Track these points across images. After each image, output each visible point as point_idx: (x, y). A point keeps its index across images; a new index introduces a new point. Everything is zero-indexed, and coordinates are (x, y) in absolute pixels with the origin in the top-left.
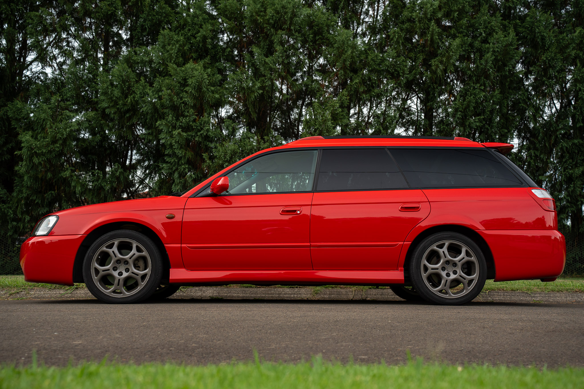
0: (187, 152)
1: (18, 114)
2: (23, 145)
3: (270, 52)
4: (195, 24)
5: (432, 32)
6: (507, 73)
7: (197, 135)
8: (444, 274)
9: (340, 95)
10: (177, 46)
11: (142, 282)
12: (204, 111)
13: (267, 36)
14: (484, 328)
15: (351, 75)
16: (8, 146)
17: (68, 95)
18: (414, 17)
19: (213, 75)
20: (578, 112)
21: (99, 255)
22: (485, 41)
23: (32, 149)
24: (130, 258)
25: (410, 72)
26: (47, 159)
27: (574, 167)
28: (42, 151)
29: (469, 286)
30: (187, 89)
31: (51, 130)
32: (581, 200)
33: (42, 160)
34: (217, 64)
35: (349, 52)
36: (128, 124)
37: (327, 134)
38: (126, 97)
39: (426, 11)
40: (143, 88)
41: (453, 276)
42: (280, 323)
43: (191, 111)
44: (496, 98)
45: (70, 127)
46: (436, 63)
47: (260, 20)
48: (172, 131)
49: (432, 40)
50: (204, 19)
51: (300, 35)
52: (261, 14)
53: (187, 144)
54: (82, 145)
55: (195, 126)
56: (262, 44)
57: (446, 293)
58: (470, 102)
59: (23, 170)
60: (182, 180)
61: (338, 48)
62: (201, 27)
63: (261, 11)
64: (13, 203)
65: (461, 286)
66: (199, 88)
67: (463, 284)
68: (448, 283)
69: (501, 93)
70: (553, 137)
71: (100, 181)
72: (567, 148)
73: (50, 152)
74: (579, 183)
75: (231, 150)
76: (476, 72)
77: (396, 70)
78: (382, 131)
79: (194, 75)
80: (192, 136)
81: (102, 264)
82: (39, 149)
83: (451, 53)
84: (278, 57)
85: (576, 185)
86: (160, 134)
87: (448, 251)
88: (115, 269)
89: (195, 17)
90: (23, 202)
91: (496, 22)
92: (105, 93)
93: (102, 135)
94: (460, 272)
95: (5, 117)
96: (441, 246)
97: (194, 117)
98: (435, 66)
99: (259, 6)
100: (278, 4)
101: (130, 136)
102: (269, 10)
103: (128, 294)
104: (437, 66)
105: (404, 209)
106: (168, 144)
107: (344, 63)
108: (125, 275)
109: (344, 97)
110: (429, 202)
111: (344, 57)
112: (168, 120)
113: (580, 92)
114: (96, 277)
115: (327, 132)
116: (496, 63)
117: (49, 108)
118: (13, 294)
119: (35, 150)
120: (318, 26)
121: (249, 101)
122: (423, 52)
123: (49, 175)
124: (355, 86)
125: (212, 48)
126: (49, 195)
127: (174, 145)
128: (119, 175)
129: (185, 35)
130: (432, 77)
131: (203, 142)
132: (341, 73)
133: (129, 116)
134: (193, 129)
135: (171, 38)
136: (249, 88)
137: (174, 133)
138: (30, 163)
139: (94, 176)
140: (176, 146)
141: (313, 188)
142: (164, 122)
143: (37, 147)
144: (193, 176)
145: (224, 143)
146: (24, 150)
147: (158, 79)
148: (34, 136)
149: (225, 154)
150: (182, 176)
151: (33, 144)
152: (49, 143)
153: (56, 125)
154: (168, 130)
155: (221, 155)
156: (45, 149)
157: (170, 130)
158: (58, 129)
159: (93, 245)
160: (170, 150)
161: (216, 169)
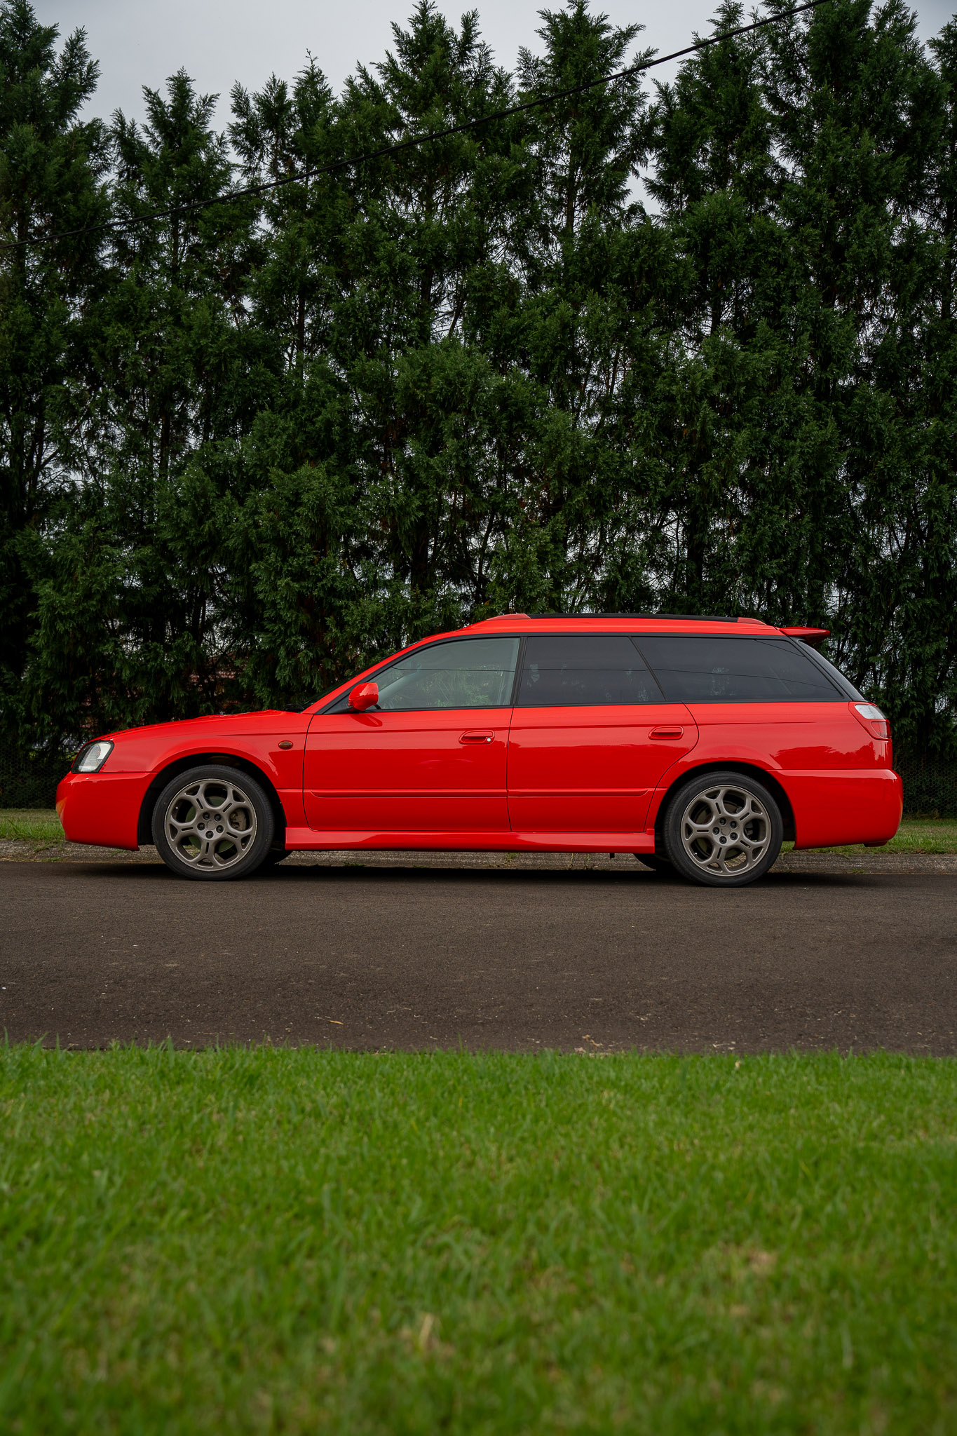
0: (300, 615)
1: (30, 551)
2: (40, 602)
3: (434, 447)
4: (314, 400)
5: (704, 418)
6: (824, 489)
7: (316, 588)
8: (716, 838)
9: (552, 521)
10: (285, 437)
11: (244, 847)
12: (327, 546)
13: (432, 422)
14: (775, 938)
15: (571, 488)
16: (16, 601)
17: (109, 520)
18: (674, 393)
19: (343, 486)
22: (788, 436)
23: (55, 609)
24: (224, 811)
26: (77, 624)
27: (923, 642)
28: (70, 612)
29: (754, 857)
30: (300, 510)
31: (83, 578)
33: (70, 627)
34: (349, 467)
35: (569, 451)
38: (201, 522)
39: (693, 384)
40: (229, 507)
41: (730, 842)
42: (465, 930)
43: (308, 546)
45: (113, 573)
46: (710, 470)
47: (420, 394)
48: (275, 579)
49: (703, 430)
50: (328, 392)
51: (487, 421)
52: (423, 384)
53: (301, 602)
55: (313, 572)
56: (423, 434)
57: (719, 868)
58: (763, 534)
59: (41, 642)
60: (293, 661)
61: (549, 443)
62: (323, 404)
63: (422, 381)
64: (25, 695)
65: (742, 857)
66: (320, 510)
67: (746, 854)
68: (723, 853)
69: (813, 520)
70: (894, 594)
73: (82, 613)
75: (372, 613)
77: (643, 480)
78: (621, 581)
79: (312, 487)
80: (308, 588)
81: (181, 819)
82: (65, 608)
83: (734, 454)
84: (450, 456)
86: (255, 584)
87: (724, 804)
88: (201, 827)
89: (314, 389)
90: (40, 693)
91: (805, 403)
92: (166, 517)
93: (161, 583)
94: (741, 836)
95: (11, 555)
96: (713, 795)
97: (311, 556)
98: (707, 475)
99: (418, 371)
100: (451, 369)
102: (435, 380)
103: (221, 866)
104: (711, 474)
105: (656, 736)
106: (268, 602)
107: (559, 468)
108: (217, 836)
110: (697, 725)
111: (559, 458)
112: (269, 562)
114: (172, 838)
115: (530, 583)
116: (805, 472)
117: (80, 542)
119: (59, 610)
120: (516, 405)
121: (400, 531)
122: (687, 450)
123: (80, 651)
125: (340, 441)
126: (81, 682)
127: (278, 603)
129: (297, 419)
131: (326, 599)
134: (309, 577)
135: (274, 425)
136: (401, 508)
137: (279, 583)
138: (51, 631)
139: (150, 651)
140: (282, 605)
141: (512, 701)
142: (262, 565)
143: (62, 605)
144: (311, 654)
145: (361, 600)
146: (42, 610)
147: (252, 493)
148: (57, 588)
149: (361, 619)
150: (291, 653)
151: (55, 601)
152: (81, 598)
153: (91, 570)
154: (270, 578)
155: (356, 620)
156: (74, 608)
157: (272, 578)
158: (95, 576)
159: (167, 789)
160: (272, 612)
161: (347, 643)
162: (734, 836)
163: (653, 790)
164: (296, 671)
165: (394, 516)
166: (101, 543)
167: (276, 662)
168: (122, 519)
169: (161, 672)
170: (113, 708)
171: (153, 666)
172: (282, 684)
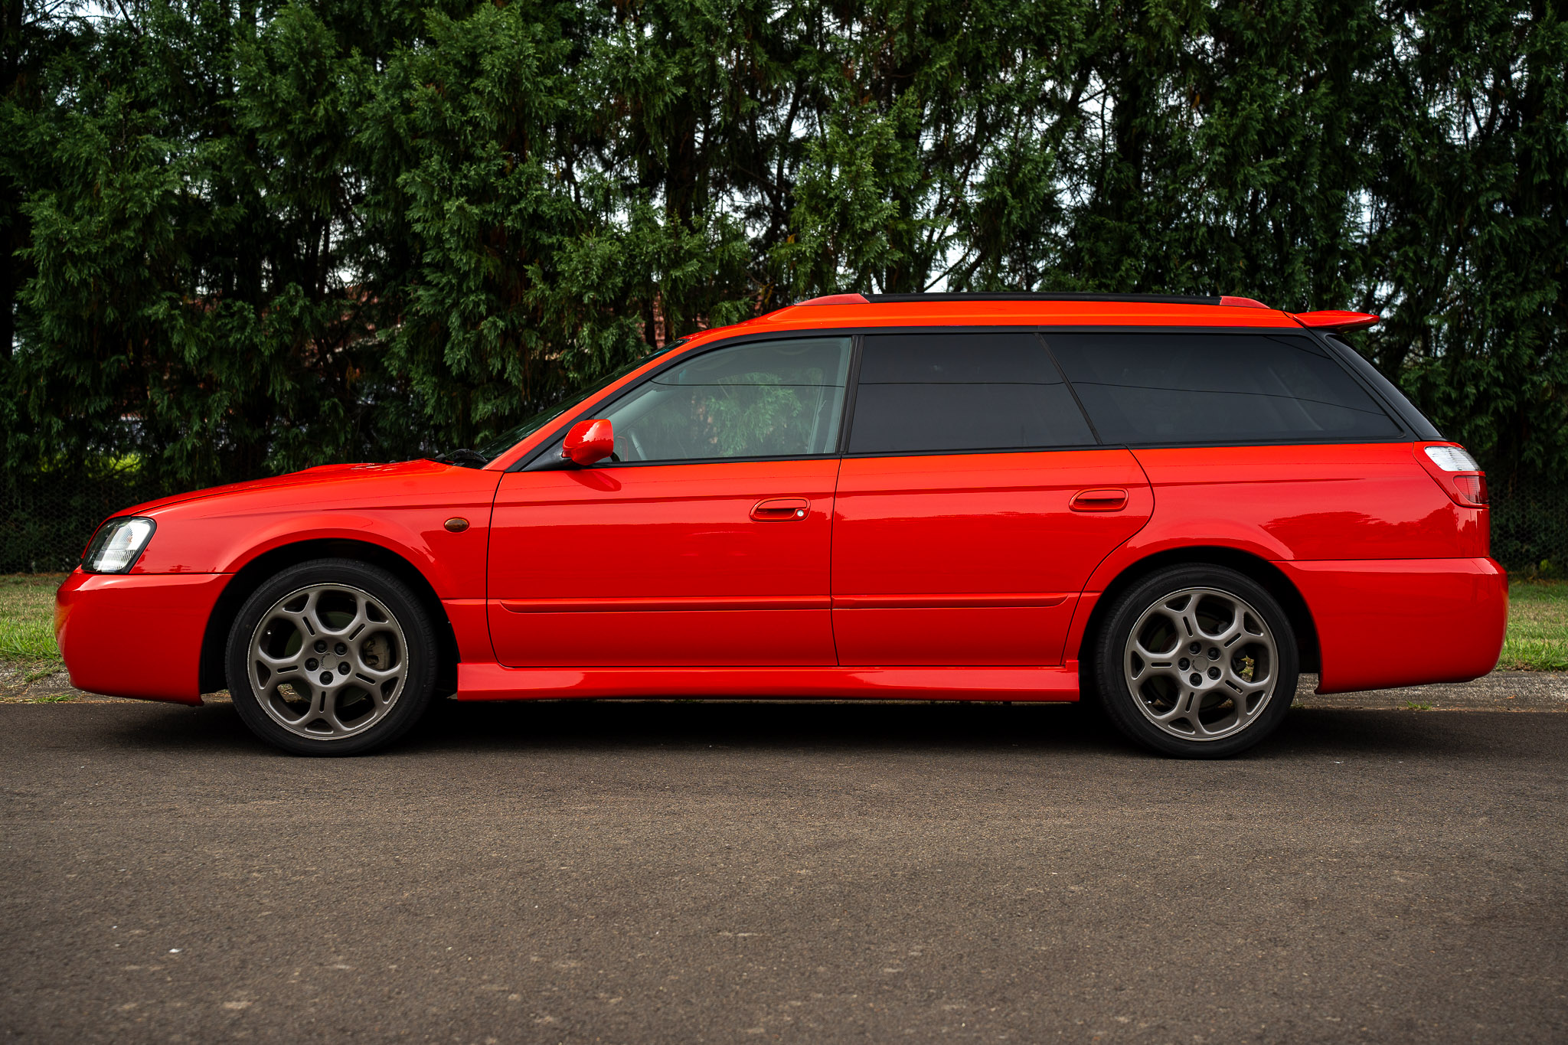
0: (483, 259)
1: (14, 140)
2: (34, 232)
6: (1354, 37)
7: (510, 214)
8: (1185, 677)
9: (899, 104)
11: (386, 698)
12: (527, 144)
15: (929, 44)
17: (152, 90)
19: (551, 40)
20: (1538, 142)
21: (268, 628)
23: (62, 243)
24: (351, 637)
25: (1089, 33)
26: (103, 270)
27: (1518, 291)
28: (89, 250)
29: (1250, 708)
30: (480, 83)
31: (109, 192)
33: (90, 275)
36: (320, 174)
37: (862, 214)
38: (312, 100)
40: (359, 76)
41: (1208, 684)
43: (494, 145)
44: (1320, 106)
45: (162, 184)
48: (441, 199)
53: (485, 236)
54: (196, 232)
55: (503, 187)
57: (1190, 727)
58: (1249, 117)
59: (38, 300)
60: (471, 335)
64: (17, 383)
66: (512, 83)
67: (1236, 703)
68: (1196, 702)
70: (1469, 210)
71: (248, 330)
72: (1502, 239)
73: (111, 251)
74: (1530, 334)
75: (602, 258)
76: (1269, 34)
77: (1049, 30)
78: (1010, 201)
79: (498, 44)
80: (496, 214)
81: (277, 651)
82: (79, 242)
85: (1520, 341)
86: (408, 206)
87: (1197, 615)
88: (312, 665)
90: (42, 381)
92: (254, 88)
93: (248, 202)
94: (1227, 673)
96: (1179, 604)
97: (500, 161)
98: (1158, 19)
101: (326, 208)
103: (348, 731)
104: (1164, 19)
105: (1083, 504)
106: (430, 237)
107: (909, 13)
108: (339, 680)
109: (908, 109)
110: (1151, 485)
112: (431, 170)
113: (1548, 90)
114: (262, 685)
115: (862, 209)
116: (1323, 9)
117: (101, 128)
118: (36, 678)
119: (69, 246)
121: (649, 117)
123: (111, 314)
124: (940, 78)
126: (114, 364)
127: (447, 239)
128: (301, 313)
130: (1148, 48)
131: (527, 232)
132: (902, 40)
133: (323, 153)
134: (498, 197)
136: (648, 79)
137: (447, 206)
138: (56, 281)
139: (232, 315)
140: (452, 243)
141: (839, 446)
142: (417, 175)
143: (73, 238)
144: (501, 324)
145: (583, 237)
146: (39, 247)
147: (398, 53)
148: (65, 207)
149: (585, 268)
150: (470, 321)
151: (62, 229)
152: (107, 226)
153: (123, 179)
154: (431, 198)
155: (576, 269)
156: (96, 243)
157: (436, 198)
158: (130, 188)
159: (252, 601)
160: (437, 253)
161: (563, 307)
162: (1214, 673)
163: (1077, 595)
164: (478, 352)
165: (637, 93)
166: (139, 130)
167: (446, 335)
168: (176, 89)
169: (252, 350)
170: (169, 407)
171: (238, 340)
172: (455, 371)
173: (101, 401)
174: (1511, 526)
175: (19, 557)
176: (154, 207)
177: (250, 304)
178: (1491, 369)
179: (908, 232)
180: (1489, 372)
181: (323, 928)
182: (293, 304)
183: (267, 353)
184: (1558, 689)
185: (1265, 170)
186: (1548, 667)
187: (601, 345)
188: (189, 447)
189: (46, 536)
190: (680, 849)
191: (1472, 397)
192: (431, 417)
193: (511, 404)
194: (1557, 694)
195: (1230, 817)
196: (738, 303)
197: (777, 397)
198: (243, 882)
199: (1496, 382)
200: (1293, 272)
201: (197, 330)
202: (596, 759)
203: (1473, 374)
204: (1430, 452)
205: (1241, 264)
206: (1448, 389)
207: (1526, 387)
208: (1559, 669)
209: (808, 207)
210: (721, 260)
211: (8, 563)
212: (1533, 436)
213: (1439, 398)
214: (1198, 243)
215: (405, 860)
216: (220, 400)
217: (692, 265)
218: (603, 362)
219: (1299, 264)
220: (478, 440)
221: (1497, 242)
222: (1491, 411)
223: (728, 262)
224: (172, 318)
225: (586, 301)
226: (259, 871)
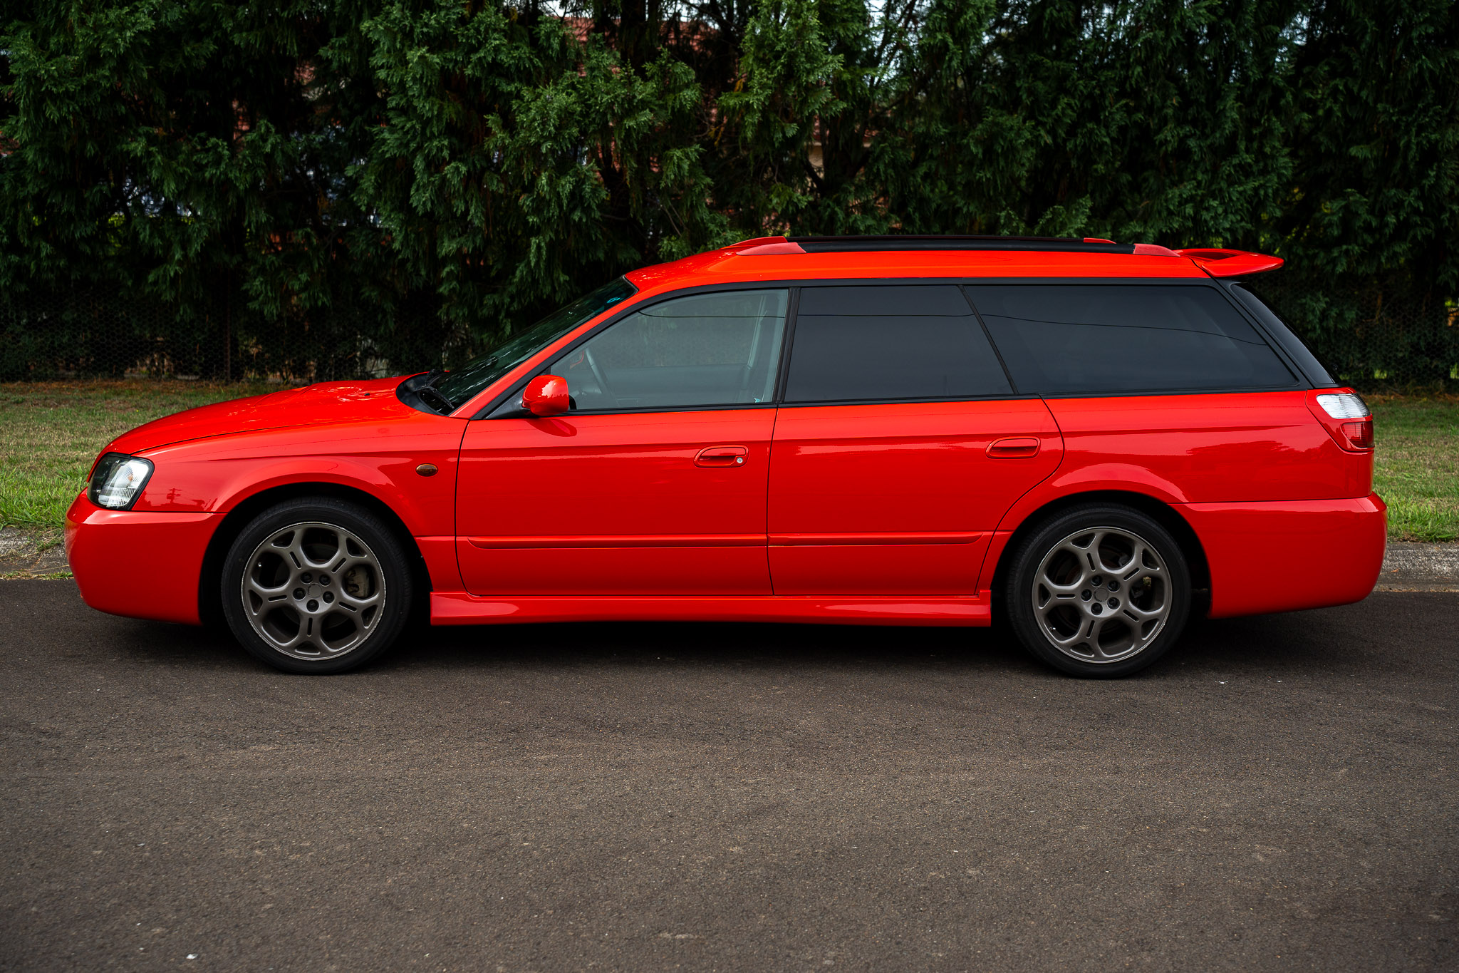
0: (445, 105)
7: (470, 62)
8: (1086, 606)
11: (367, 623)
21: (258, 561)
23: (40, 82)
24: (334, 570)
26: (81, 108)
27: (1443, 123)
28: (67, 89)
29: (1145, 634)
31: (84, 31)
32: (1450, 209)
33: (69, 112)
36: (285, 14)
37: (808, 66)
41: (1107, 613)
48: (403, 48)
53: (447, 83)
54: (168, 69)
55: (463, 36)
57: (1090, 650)
59: (21, 134)
60: (436, 178)
68: (1096, 629)
71: (223, 166)
72: (1431, 72)
73: (89, 88)
75: (559, 109)
80: (456, 62)
81: (268, 582)
82: (57, 81)
87: (1100, 551)
88: (299, 593)
90: (29, 208)
93: (217, 40)
94: (1126, 603)
96: (1084, 541)
97: (462, 10)
101: (292, 46)
103: (334, 652)
105: (999, 452)
106: (394, 84)
108: (324, 607)
110: (1061, 434)
112: (393, 17)
114: (255, 612)
119: (48, 84)
123: (91, 149)
126: (96, 194)
127: (410, 87)
128: (272, 149)
131: (486, 79)
134: (457, 45)
137: (409, 55)
138: (37, 119)
139: (207, 151)
140: (415, 90)
141: (775, 395)
142: (380, 23)
143: (51, 76)
144: (463, 169)
145: (541, 88)
146: (18, 85)
148: (40, 43)
149: (542, 118)
150: (434, 165)
151: (39, 69)
152: (82, 64)
153: (96, 18)
154: (394, 46)
155: (534, 120)
156: (73, 81)
157: (398, 46)
158: (102, 26)
159: (243, 537)
160: (401, 99)
161: (522, 154)
162: (1113, 603)
163: (991, 533)
164: (443, 194)
167: (411, 177)
169: (227, 184)
171: (212, 176)
172: (420, 210)
173: (86, 226)
174: (1422, 343)
175: (18, 367)
176: (127, 48)
177: (224, 140)
178: (1412, 200)
179: (852, 81)
180: (1410, 203)
181: (317, 926)
182: (265, 141)
183: (242, 187)
184: (1440, 562)
185: (1201, 11)
186: (1432, 539)
187: (558, 193)
188: (172, 274)
189: (41, 348)
190: (628, 816)
191: (1392, 226)
192: (399, 252)
193: (474, 242)
194: (1438, 567)
195: (1117, 771)
196: (688, 150)
197: (726, 239)
198: (247, 862)
199: (1416, 211)
200: (1224, 109)
201: (174, 164)
202: (556, 678)
203: (1394, 203)
204: (1321, 400)
205: (1174, 102)
206: (1369, 218)
207: (1445, 216)
208: (1442, 540)
209: (756, 59)
210: (673, 108)
211: (7, 373)
212: (1449, 260)
213: (1359, 227)
214: (1133, 82)
215: (388, 833)
216: (200, 230)
217: (645, 115)
218: (560, 206)
219: (1230, 102)
220: (444, 274)
221: (1427, 75)
222: (1409, 239)
223: (679, 110)
224: (149, 154)
225: (544, 150)
226: (261, 848)
